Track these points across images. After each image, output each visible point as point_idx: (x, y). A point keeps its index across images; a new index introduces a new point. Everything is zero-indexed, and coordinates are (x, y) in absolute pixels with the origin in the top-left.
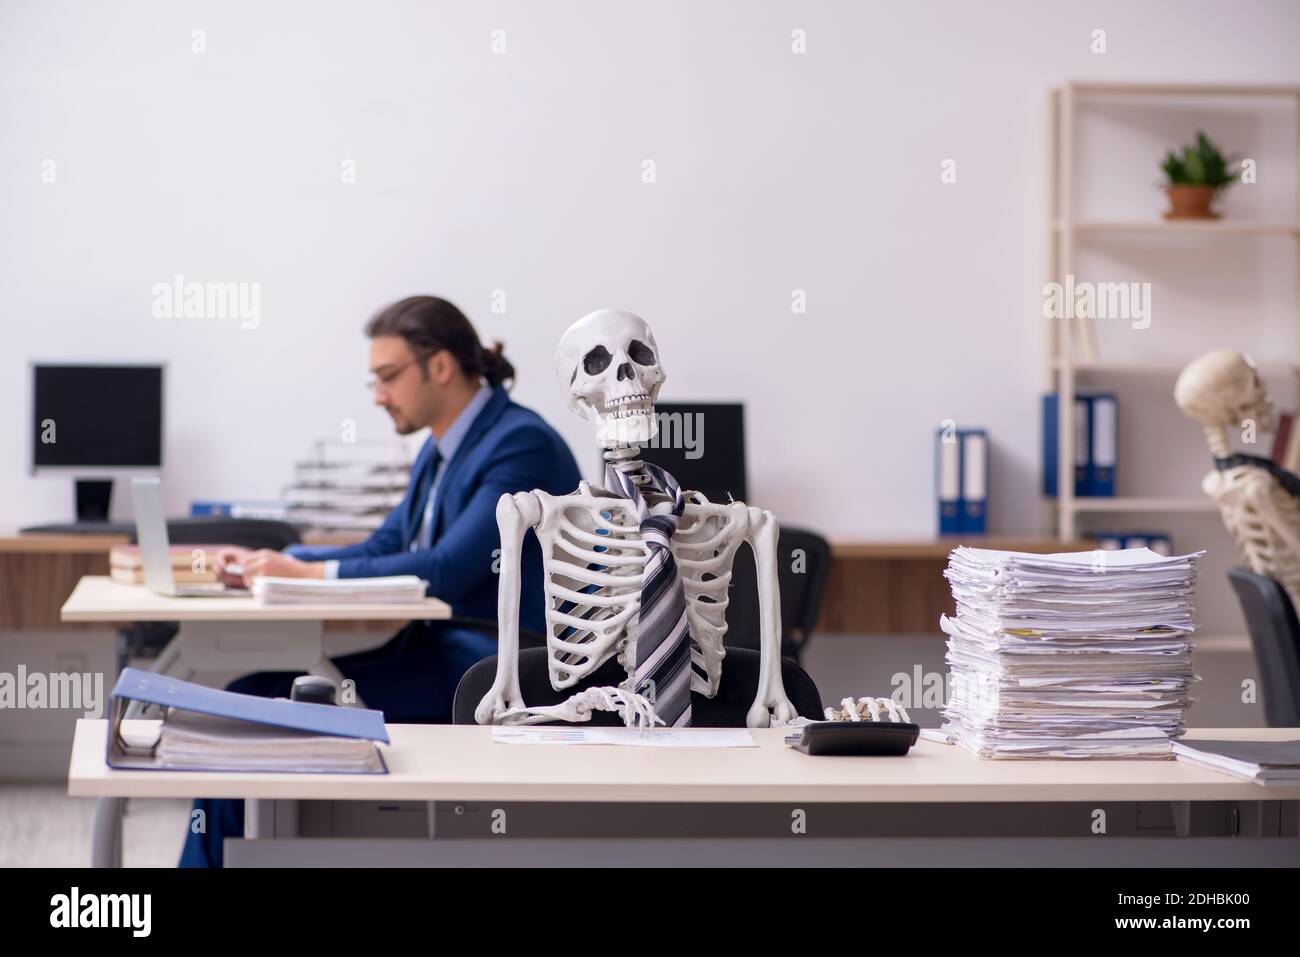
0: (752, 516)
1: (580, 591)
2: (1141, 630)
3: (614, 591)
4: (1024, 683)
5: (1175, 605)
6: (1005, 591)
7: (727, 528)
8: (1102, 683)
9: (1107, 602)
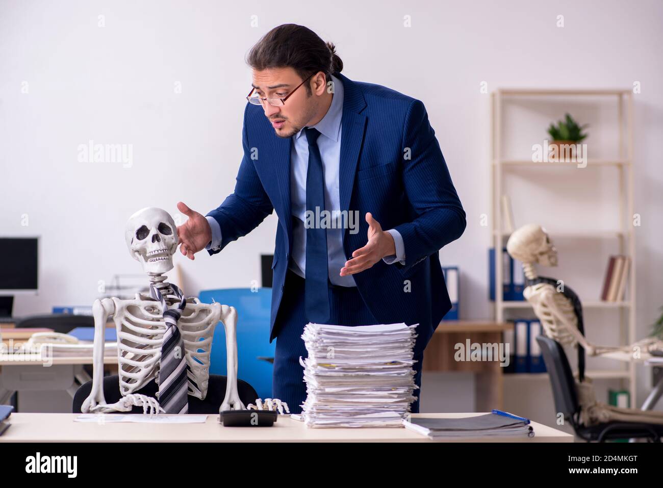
0: (223, 309)
1: (136, 348)
2: (386, 364)
3: (154, 347)
4: (328, 390)
5: (403, 351)
6: (318, 345)
7: (210, 316)
8: (367, 390)
9: (369, 350)
